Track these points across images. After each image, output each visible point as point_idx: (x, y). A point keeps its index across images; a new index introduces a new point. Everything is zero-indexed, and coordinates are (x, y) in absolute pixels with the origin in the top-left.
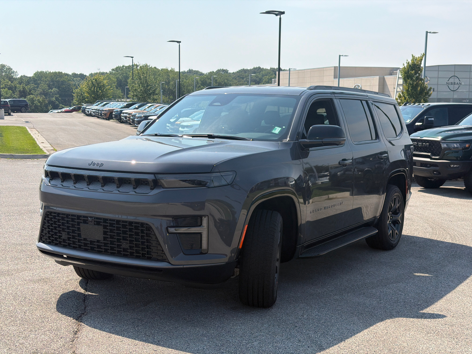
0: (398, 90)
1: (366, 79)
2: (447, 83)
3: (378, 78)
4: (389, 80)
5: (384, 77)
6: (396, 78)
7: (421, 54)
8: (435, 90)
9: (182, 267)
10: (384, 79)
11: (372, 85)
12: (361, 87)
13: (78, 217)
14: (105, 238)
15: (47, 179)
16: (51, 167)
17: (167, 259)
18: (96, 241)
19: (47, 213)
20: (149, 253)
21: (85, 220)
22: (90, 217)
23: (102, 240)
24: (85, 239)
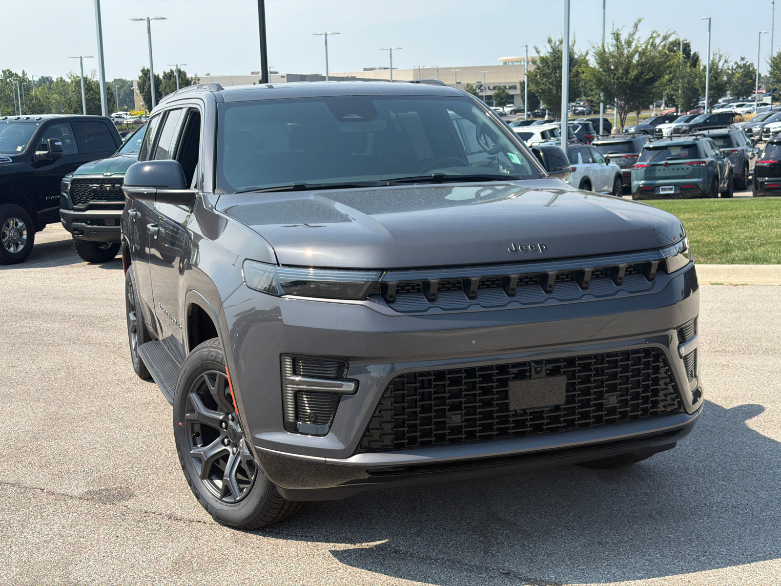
13: (503, 369)
14: (570, 399)
15: (375, 302)
16: (398, 272)
17: (682, 407)
18: (545, 409)
19: (396, 380)
20: (655, 404)
21: (523, 371)
22: (535, 362)
23: (562, 405)
24: (516, 414)
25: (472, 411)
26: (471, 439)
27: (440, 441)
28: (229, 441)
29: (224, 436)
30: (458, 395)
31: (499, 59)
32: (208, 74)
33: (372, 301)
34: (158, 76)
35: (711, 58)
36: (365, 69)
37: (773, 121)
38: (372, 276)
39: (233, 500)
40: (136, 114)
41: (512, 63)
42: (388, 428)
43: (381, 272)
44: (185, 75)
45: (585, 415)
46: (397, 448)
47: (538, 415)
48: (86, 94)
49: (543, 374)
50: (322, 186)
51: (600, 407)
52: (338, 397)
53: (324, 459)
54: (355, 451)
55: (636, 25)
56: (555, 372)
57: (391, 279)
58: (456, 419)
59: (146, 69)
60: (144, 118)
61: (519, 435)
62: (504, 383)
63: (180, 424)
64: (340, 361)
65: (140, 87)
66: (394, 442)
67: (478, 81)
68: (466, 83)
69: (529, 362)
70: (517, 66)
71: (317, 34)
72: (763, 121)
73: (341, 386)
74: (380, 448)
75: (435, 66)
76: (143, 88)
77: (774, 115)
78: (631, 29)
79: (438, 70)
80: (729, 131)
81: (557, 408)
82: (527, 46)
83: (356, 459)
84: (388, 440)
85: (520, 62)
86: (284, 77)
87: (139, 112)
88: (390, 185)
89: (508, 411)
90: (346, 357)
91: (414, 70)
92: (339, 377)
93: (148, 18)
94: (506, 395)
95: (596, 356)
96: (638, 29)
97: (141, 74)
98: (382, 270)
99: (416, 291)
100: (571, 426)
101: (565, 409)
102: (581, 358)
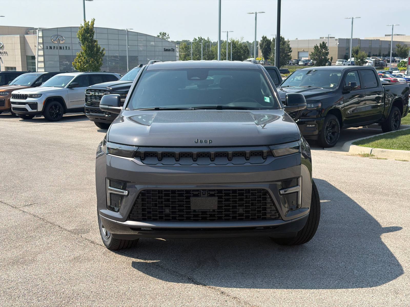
0: (39, 48)
1: (7, 37)
2: (79, 42)
3: (19, 37)
4: (30, 38)
5: (24, 36)
6: (36, 37)
7: (92, 19)
8: (70, 48)
9: (291, 221)
10: (24, 37)
11: (14, 43)
12: (3, 45)
13: (188, 191)
14: (219, 207)
15: (136, 159)
16: (145, 148)
17: (280, 217)
18: (208, 211)
19: (142, 192)
20: (265, 214)
21: (197, 193)
22: (203, 190)
23: (216, 210)
24: (195, 211)
25: (174, 208)
26: (174, 220)
30: (168, 200)
32: (297, 39)
34: (270, 40)
36: (386, 35)
38: (134, 149)
40: (258, 60)
42: (140, 211)
43: (138, 147)
44: (284, 40)
45: (228, 215)
47: (204, 212)
48: (233, 50)
49: (206, 195)
51: (234, 212)
52: (122, 197)
53: (116, 221)
54: (127, 220)
57: (142, 150)
58: (167, 211)
59: (264, 36)
60: (261, 61)
61: (196, 221)
62: (188, 198)
64: (124, 182)
65: (260, 46)
69: (200, 190)
71: (348, 18)
73: (123, 192)
74: (136, 220)
76: (262, 46)
81: (214, 211)
83: (127, 223)
86: (337, 40)
87: (260, 58)
88: (194, 110)
89: (190, 209)
90: (126, 181)
92: (123, 189)
93: (256, 12)
94: (189, 203)
95: (246, 190)
97: (262, 39)
98: (139, 146)
100: (220, 219)
101: (217, 212)
102: (239, 190)
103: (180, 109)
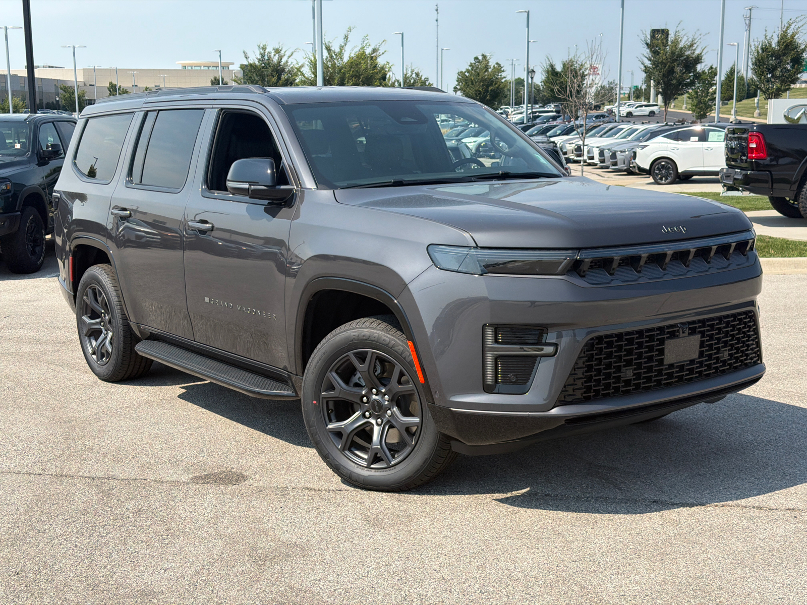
13: (661, 330)
14: (701, 354)
15: (573, 276)
16: (590, 251)
17: (760, 359)
18: (685, 363)
19: (590, 342)
21: (672, 333)
22: (682, 324)
23: (697, 359)
24: (670, 367)
25: (639, 366)
26: (637, 390)
27: (618, 393)
28: (370, 414)
29: (365, 409)
30: (631, 353)
31: (177, 63)
33: (569, 276)
35: (405, 72)
37: (467, 136)
38: (569, 255)
39: (386, 466)
41: (192, 67)
42: (579, 383)
43: (578, 251)
45: (710, 367)
46: (586, 400)
47: (681, 368)
49: (687, 333)
50: (418, 182)
51: (718, 360)
54: (554, 405)
55: (346, 36)
56: (693, 332)
57: (587, 256)
58: (628, 373)
61: (668, 386)
62: (662, 342)
63: (315, 402)
64: (538, 328)
66: (584, 395)
67: (157, 84)
68: (145, 86)
69: (677, 324)
70: (197, 70)
72: (457, 136)
73: (542, 350)
75: (114, 67)
77: (467, 130)
78: (341, 41)
79: (117, 70)
80: (457, 145)
81: (692, 362)
82: (220, 51)
83: (554, 411)
84: (578, 394)
85: (200, 67)
89: (663, 365)
90: (547, 324)
91: (84, 69)
92: (539, 343)
94: (662, 352)
96: (348, 40)
99: (597, 267)
103: (445, 181)
